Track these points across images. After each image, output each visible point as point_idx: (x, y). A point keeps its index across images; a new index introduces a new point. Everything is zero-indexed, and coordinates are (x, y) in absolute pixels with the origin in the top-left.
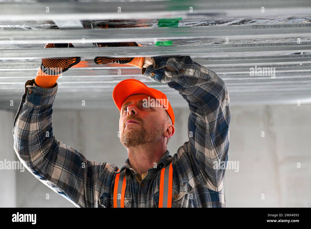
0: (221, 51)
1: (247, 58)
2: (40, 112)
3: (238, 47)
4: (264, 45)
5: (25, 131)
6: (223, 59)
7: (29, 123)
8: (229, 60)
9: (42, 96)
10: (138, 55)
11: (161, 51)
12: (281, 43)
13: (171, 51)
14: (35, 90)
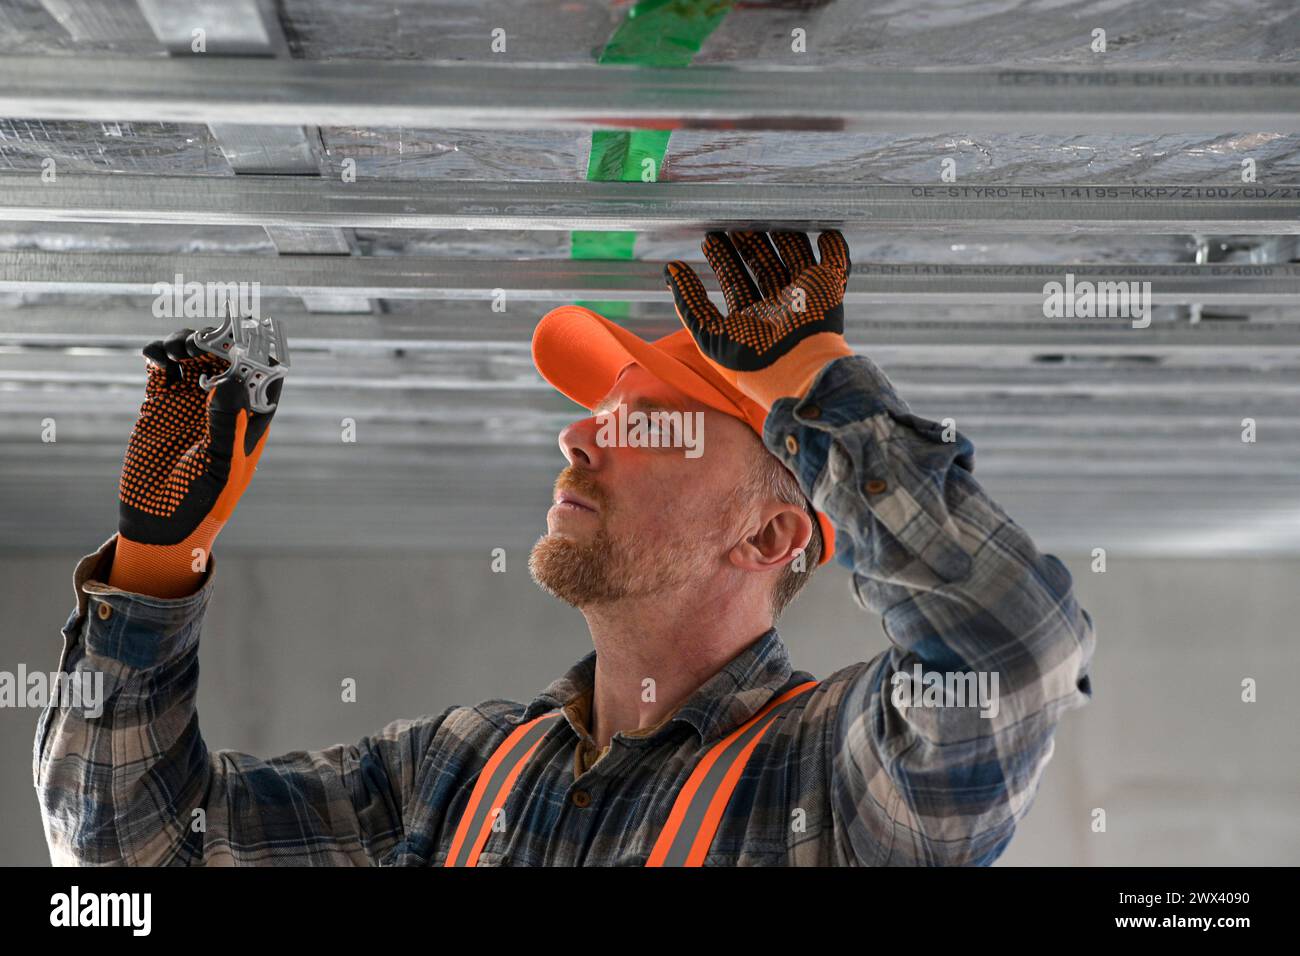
0: (861, 211)
1: (970, 270)
2: (151, 685)
3: (932, 196)
4: (1043, 195)
5: (95, 764)
6: (868, 272)
7: (105, 730)
8: (896, 277)
9: (165, 632)
10: (508, 214)
11: (607, 204)
12: (1116, 188)
13: (650, 202)
14: (129, 609)
